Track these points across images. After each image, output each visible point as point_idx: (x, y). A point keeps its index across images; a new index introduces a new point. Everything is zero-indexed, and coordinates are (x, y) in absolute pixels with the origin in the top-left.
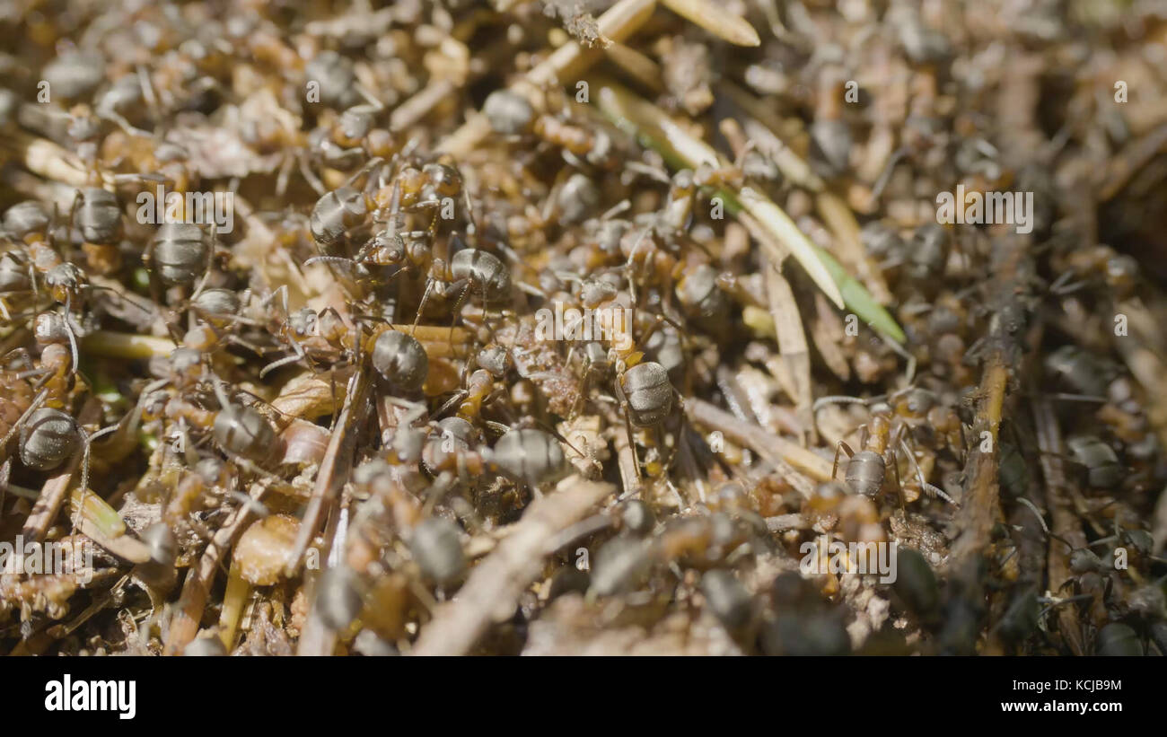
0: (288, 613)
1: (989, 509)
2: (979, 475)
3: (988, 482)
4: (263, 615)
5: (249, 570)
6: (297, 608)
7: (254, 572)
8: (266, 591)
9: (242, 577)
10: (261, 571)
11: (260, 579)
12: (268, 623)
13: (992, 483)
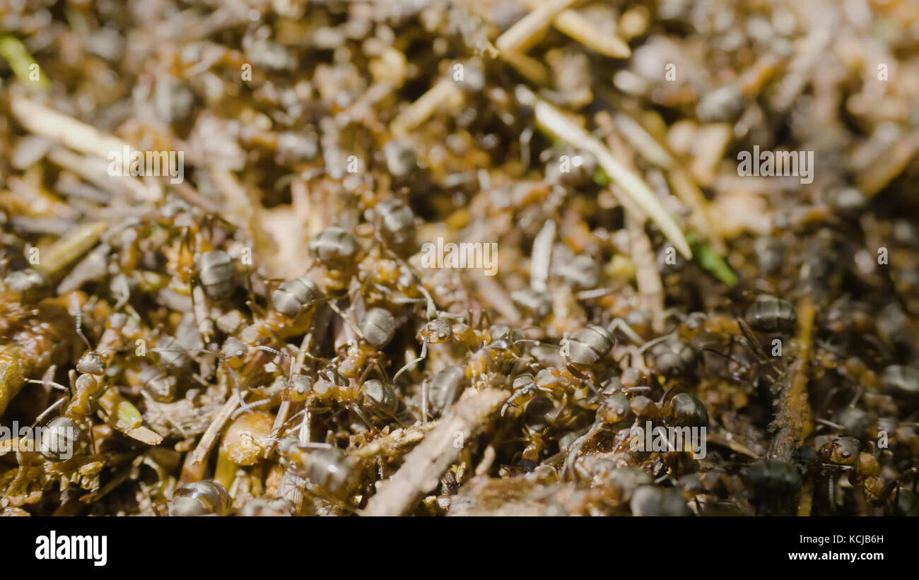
0: (264, 486)
1: (800, 411)
2: (792, 386)
3: (799, 391)
4: (245, 488)
5: (235, 453)
6: (271, 483)
7: (239, 455)
8: (248, 469)
9: (230, 459)
10: (244, 454)
11: (244, 460)
12: (249, 494)
13: (802, 392)
